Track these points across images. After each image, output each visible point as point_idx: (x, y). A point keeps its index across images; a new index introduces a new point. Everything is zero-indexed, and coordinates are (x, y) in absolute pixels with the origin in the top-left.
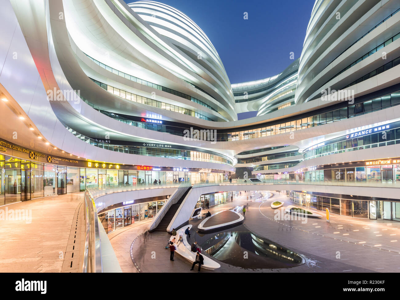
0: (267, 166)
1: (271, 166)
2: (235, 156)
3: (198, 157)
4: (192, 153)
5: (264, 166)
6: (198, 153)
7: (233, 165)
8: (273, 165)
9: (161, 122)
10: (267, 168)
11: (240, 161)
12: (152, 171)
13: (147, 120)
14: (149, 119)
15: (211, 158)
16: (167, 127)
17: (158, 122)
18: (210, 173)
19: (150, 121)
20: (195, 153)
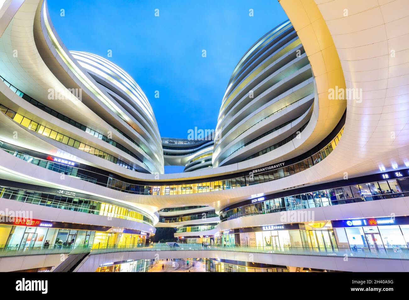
0: (190, 227)
1: (194, 227)
2: (155, 213)
3: (110, 211)
4: (103, 205)
5: (187, 227)
6: (111, 206)
7: (154, 224)
8: (195, 227)
9: (73, 164)
10: (190, 229)
11: (161, 219)
12: (38, 228)
13: (55, 159)
14: (58, 158)
15: (127, 213)
16: (79, 171)
17: (70, 163)
18: (121, 234)
19: (59, 160)
20: (107, 205)
